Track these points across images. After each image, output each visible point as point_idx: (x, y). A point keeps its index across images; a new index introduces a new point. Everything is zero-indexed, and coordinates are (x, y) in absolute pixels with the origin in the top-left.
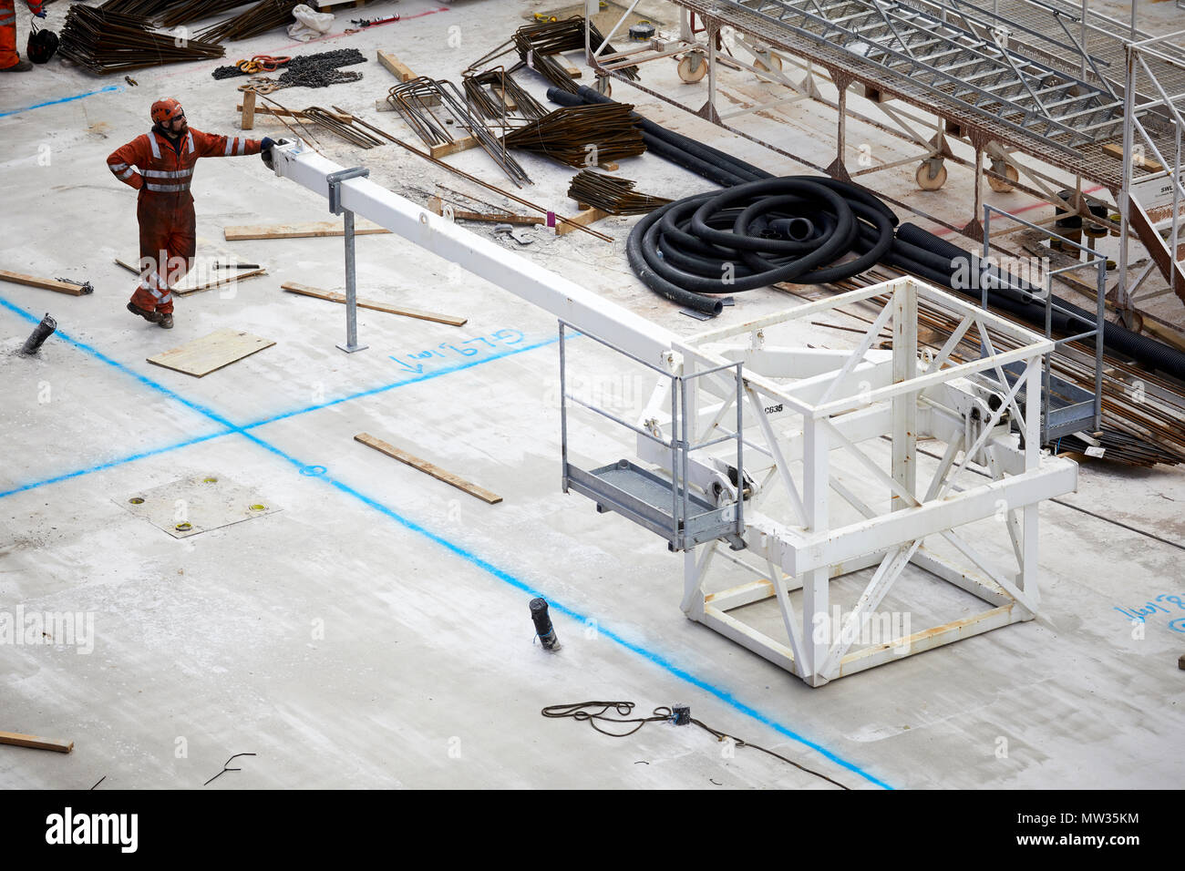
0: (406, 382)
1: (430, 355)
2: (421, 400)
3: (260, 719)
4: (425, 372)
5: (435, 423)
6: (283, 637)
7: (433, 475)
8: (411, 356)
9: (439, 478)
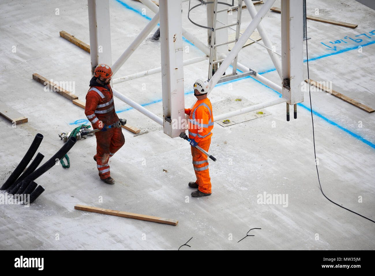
0: (329, 55)
1: (340, 42)
2: (336, 64)
3: (263, 212)
4: (338, 50)
5: (342, 74)
6: (273, 174)
7: (342, 99)
8: (331, 42)
9: (344, 101)
